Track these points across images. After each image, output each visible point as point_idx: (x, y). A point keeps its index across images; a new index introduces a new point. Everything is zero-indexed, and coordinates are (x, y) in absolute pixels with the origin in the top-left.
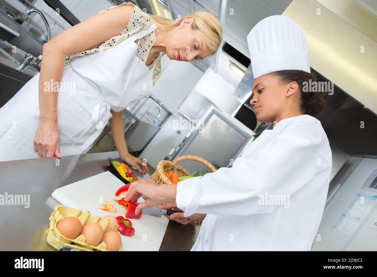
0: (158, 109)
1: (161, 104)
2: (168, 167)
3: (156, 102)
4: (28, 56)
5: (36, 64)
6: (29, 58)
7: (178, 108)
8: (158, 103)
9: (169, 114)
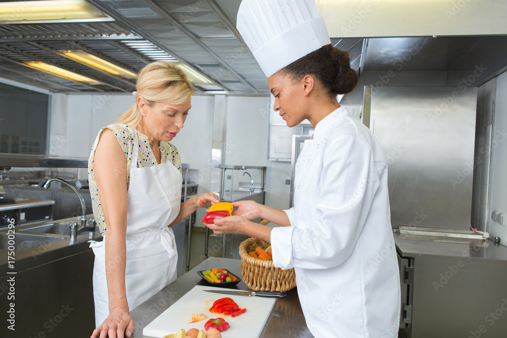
0: (246, 174)
1: (243, 168)
2: (251, 245)
3: (235, 169)
4: (72, 226)
5: (83, 227)
6: (73, 227)
7: (268, 157)
8: (239, 169)
9: (264, 169)
